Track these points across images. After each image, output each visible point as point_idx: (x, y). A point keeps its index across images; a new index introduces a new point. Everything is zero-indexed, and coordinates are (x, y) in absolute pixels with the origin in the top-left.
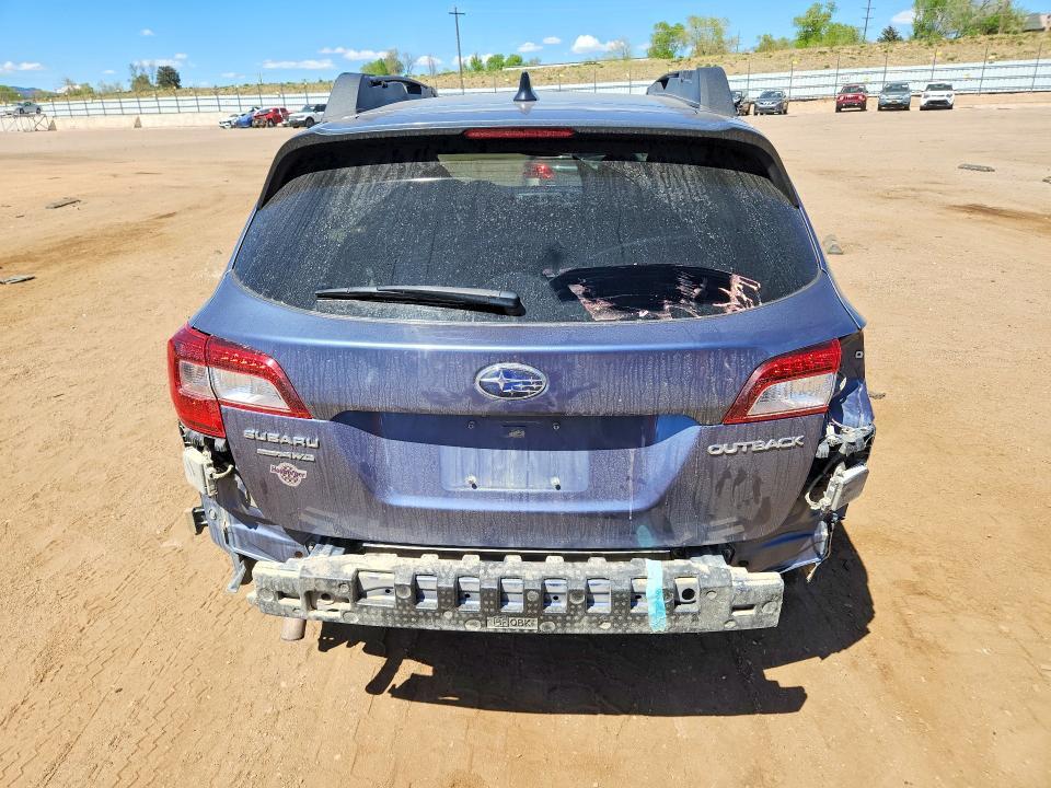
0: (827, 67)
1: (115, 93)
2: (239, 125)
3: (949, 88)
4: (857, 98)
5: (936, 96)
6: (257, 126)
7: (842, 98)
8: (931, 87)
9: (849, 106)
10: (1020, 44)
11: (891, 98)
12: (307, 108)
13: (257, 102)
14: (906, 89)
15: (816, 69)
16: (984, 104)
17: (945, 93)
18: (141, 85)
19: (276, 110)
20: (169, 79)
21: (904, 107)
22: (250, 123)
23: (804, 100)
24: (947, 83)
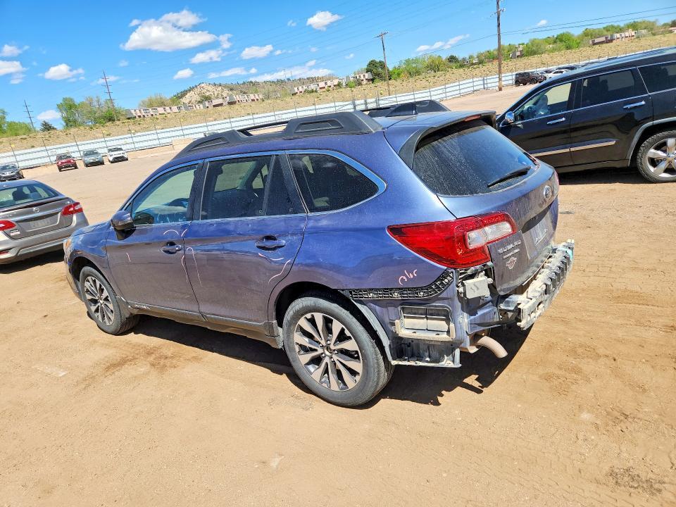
0: (33, 147)
3: (121, 149)
4: (70, 162)
5: (117, 154)
7: (60, 163)
8: (110, 150)
9: (67, 167)
10: (139, 124)
11: (90, 159)
14: (97, 153)
15: (26, 148)
16: (141, 155)
17: (121, 152)
21: (101, 163)
23: (32, 168)
24: (119, 147)
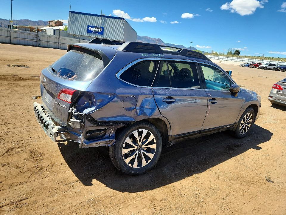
1: (222, 55)
2: (245, 66)
6: (250, 67)
12: (267, 64)
13: (254, 61)
18: (230, 54)
19: (258, 64)
20: (237, 53)
22: (248, 66)
